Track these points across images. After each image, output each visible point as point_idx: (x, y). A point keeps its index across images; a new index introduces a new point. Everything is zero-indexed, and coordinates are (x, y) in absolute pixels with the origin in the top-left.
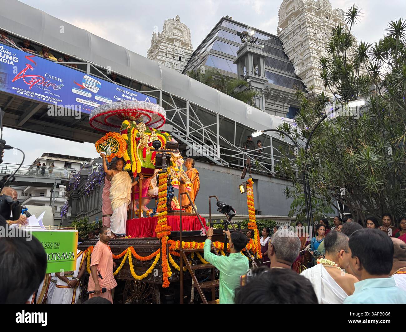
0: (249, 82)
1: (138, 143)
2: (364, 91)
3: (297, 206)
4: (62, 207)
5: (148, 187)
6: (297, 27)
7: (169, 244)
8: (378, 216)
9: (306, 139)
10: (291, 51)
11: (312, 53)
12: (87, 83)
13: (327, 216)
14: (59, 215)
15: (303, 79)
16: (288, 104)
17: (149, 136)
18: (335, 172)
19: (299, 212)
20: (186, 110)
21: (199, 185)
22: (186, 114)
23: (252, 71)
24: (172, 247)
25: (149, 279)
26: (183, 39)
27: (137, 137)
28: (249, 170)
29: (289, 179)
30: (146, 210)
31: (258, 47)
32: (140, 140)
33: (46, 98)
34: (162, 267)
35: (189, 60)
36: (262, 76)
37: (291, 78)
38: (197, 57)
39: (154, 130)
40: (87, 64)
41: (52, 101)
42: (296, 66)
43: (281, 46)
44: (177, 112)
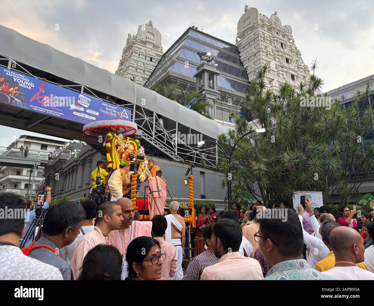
0: (204, 94)
1: (117, 149)
4: (37, 186)
6: (252, 39)
10: (246, 60)
12: (81, 100)
16: (240, 106)
17: (125, 143)
20: (153, 119)
22: (153, 122)
23: (207, 84)
26: (154, 42)
27: (117, 145)
28: (191, 169)
31: (213, 66)
32: (119, 147)
33: (52, 113)
35: (159, 60)
36: (215, 89)
37: (245, 83)
39: (128, 138)
40: (81, 86)
41: (57, 115)
42: (249, 73)
43: (239, 54)
44: (146, 120)
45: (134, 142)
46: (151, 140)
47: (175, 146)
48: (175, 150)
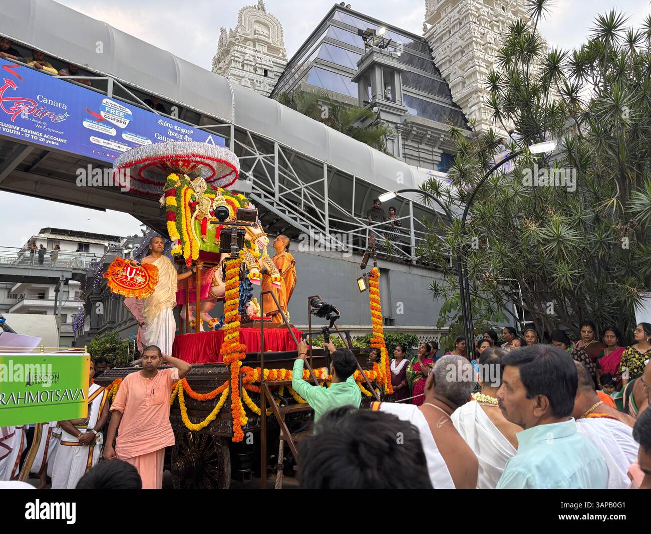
0: (376, 113)
1: (193, 211)
2: (557, 127)
3: (450, 311)
4: (74, 316)
5: (211, 282)
6: (455, 22)
7: (242, 374)
8: (574, 325)
9: (464, 204)
10: (445, 63)
11: (479, 66)
12: (109, 112)
13: (496, 327)
14: (70, 329)
15: (464, 107)
16: (439, 148)
17: (212, 199)
18: (508, 256)
19: (453, 320)
20: (274, 156)
21: (295, 280)
22: (273, 163)
23: (381, 94)
24: (248, 377)
25: (211, 430)
26: (270, 41)
27: (191, 201)
28: (373, 254)
29: (438, 269)
30: (208, 319)
31: (391, 56)
32: (197, 207)
33: (38, 139)
34: (232, 410)
35: (280, 75)
36: (397, 103)
37: (445, 106)
38: (293, 70)
39: (220, 190)
40: (107, 80)
41: (50, 142)
42: (453, 87)
43: (430, 54)
44: (259, 160)
45: (233, 199)
46: (272, 204)
47: (323, 216)
48: (323, 223)
